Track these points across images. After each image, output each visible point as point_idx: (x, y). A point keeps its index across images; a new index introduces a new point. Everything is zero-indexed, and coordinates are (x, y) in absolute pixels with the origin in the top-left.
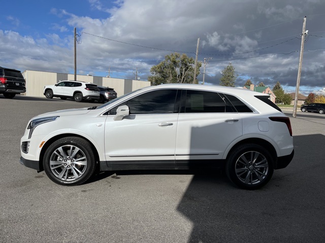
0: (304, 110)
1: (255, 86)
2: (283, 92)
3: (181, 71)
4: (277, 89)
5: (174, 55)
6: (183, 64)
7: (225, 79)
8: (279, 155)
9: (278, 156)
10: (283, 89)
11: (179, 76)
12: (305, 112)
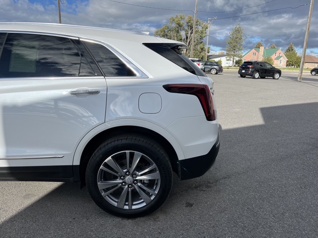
0: (314, 73)
1: (265, 48)
2: (295, 54)
3: (186, 34)
4: (289, 51)
5: (179, 17)
6: (188, 26)
7: (232, 42)
8: (181, 157)
9: (180, 159)
10: (296, 52)
11: (184, 40)
12: (315, 75)
